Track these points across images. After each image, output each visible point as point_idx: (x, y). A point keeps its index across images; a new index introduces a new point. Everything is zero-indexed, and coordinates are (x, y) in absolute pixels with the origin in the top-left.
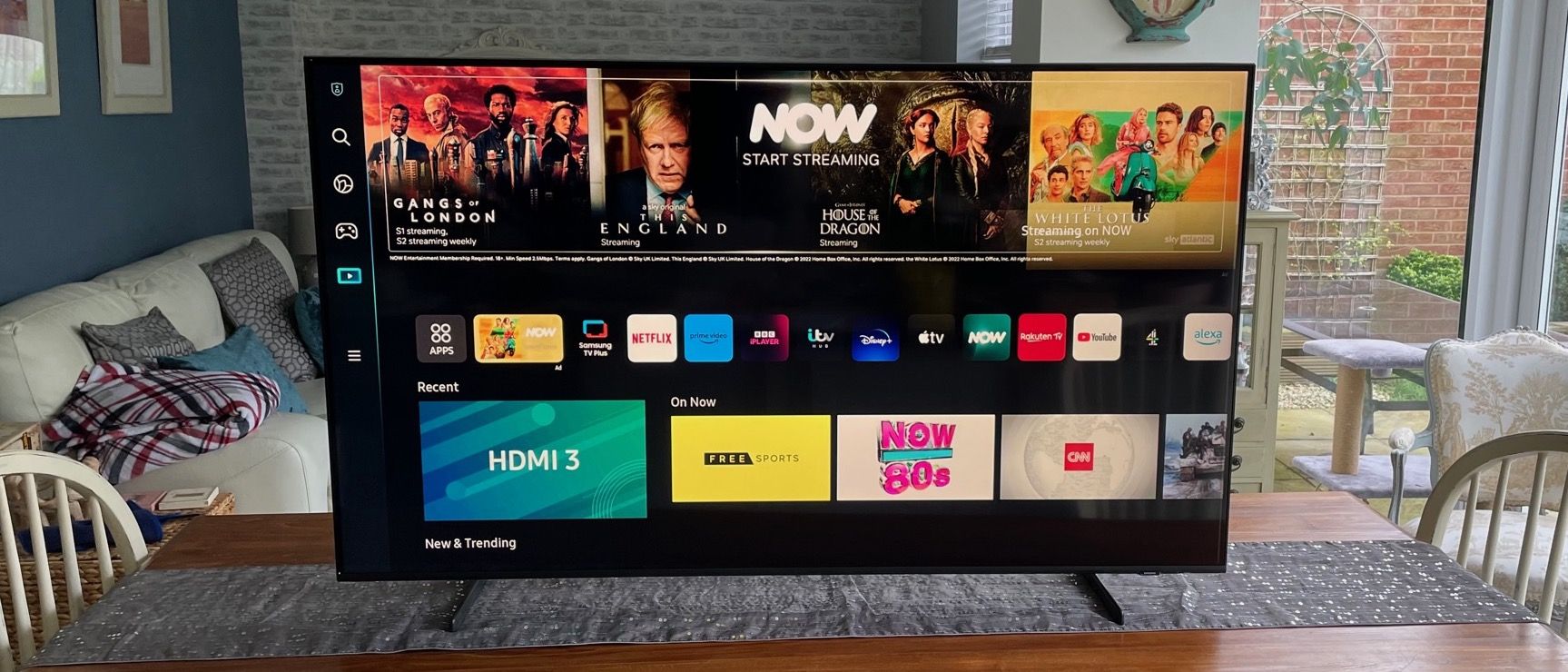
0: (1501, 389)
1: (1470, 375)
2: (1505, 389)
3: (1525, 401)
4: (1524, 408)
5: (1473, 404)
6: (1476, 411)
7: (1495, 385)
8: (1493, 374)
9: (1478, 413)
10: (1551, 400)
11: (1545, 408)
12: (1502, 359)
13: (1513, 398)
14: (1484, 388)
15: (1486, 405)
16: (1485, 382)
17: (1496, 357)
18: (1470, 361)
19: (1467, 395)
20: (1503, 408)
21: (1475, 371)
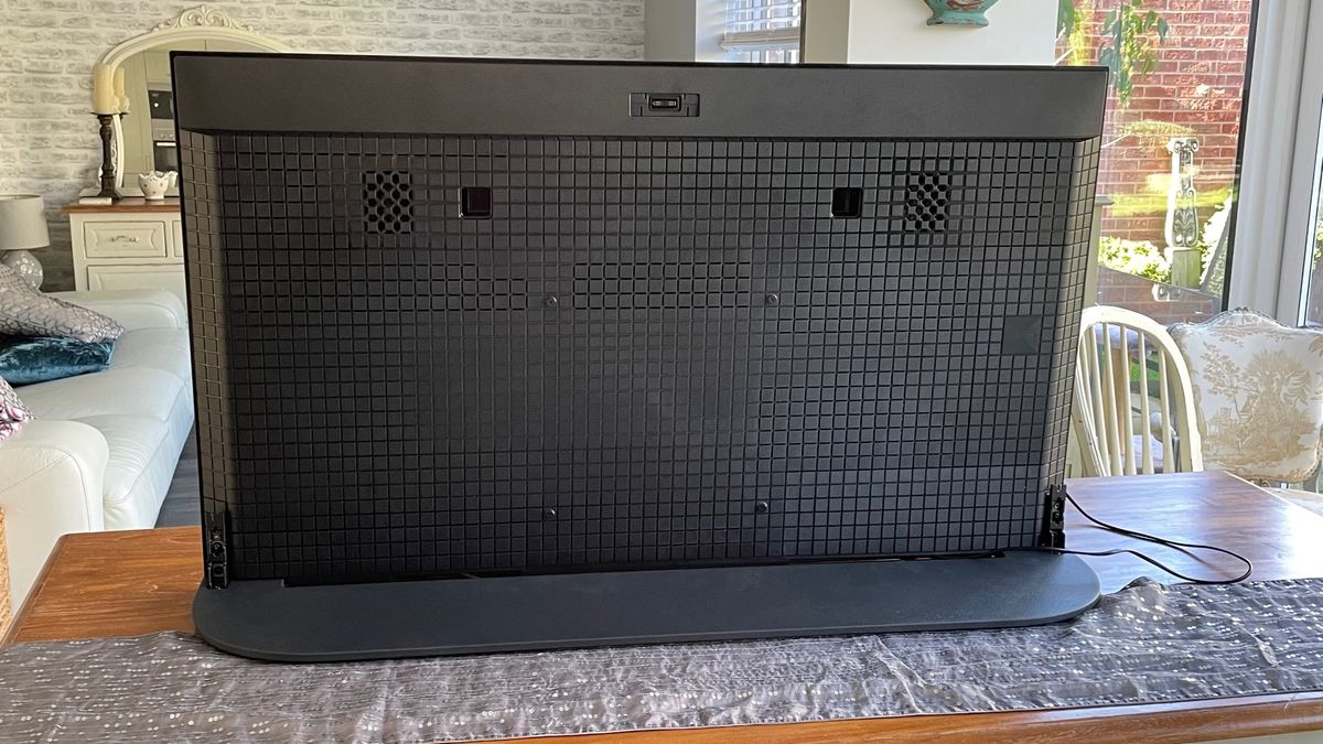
0: (1235, 369)
1: (1207, 357)
2: (1238, 369)
3: (1256, 379)
4: (1256, 385)
5: (1211, 385)
6: (1214, 392)
7: (1229, 365)
8: (1226, 354)
9: (1216, 393)
10: (1279, 376)
11: (1275, 385)
12: (1233, 340)
13: (1245, 377)
14: (1219, 369)
15: (1222, 386)
16: (1220, 363)
17: (1227, 338)
18: (1205, 344)
19: (1205, 377)
20: (1237, 388)
21: (1210, 353)
